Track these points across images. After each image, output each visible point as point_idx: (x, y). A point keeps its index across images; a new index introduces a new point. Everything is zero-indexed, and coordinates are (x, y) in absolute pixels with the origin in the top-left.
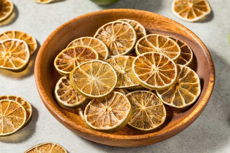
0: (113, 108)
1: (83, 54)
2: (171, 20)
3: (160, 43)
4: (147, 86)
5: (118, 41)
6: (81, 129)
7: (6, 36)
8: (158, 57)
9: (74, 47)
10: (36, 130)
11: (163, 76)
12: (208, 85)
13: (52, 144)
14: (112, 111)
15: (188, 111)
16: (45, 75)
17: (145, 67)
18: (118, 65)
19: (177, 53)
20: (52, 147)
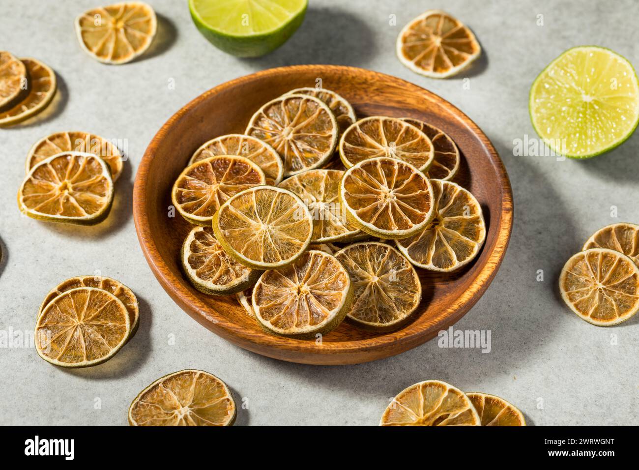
0: (312, 286)
1: (230, 174)
2: (403, 82)
3: (388, 134)
4: (377, 233)
5: (299, 138)
6: (254, 336)
7: (53, 145)
8: (391, 166)
9: (207, 161)
10: (153, 345)
11: (407, 208)
12: (500, 218)
13: (192, 373)
14: (311, 292)
15: (465, 276)
16: (156, 227)
17: (367, 191)
18: (307, 191)
19: (426, 154)
20: (195, 380)
